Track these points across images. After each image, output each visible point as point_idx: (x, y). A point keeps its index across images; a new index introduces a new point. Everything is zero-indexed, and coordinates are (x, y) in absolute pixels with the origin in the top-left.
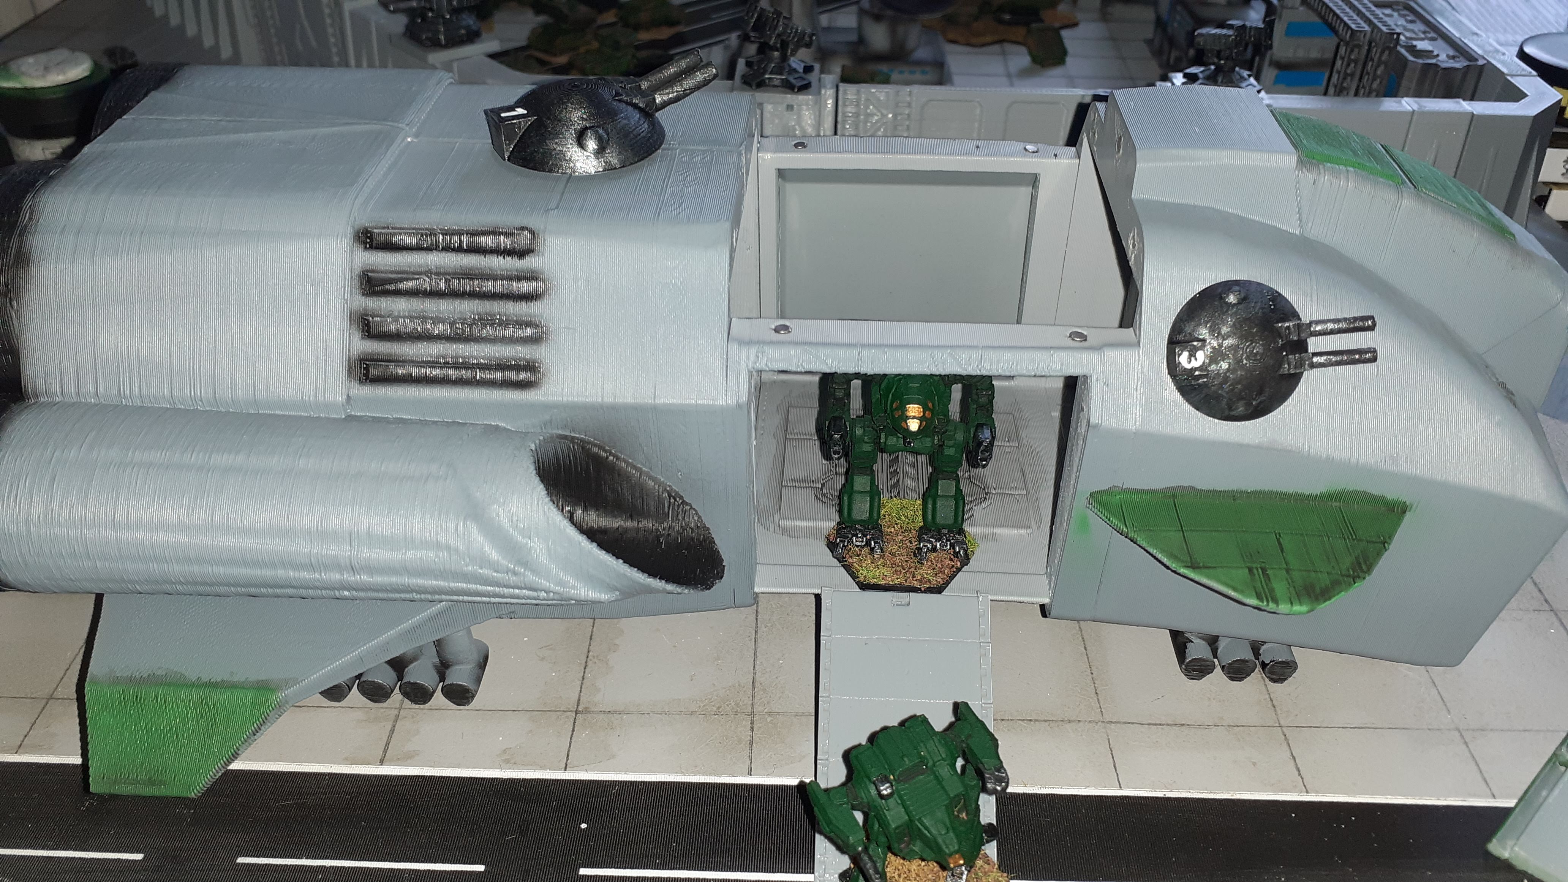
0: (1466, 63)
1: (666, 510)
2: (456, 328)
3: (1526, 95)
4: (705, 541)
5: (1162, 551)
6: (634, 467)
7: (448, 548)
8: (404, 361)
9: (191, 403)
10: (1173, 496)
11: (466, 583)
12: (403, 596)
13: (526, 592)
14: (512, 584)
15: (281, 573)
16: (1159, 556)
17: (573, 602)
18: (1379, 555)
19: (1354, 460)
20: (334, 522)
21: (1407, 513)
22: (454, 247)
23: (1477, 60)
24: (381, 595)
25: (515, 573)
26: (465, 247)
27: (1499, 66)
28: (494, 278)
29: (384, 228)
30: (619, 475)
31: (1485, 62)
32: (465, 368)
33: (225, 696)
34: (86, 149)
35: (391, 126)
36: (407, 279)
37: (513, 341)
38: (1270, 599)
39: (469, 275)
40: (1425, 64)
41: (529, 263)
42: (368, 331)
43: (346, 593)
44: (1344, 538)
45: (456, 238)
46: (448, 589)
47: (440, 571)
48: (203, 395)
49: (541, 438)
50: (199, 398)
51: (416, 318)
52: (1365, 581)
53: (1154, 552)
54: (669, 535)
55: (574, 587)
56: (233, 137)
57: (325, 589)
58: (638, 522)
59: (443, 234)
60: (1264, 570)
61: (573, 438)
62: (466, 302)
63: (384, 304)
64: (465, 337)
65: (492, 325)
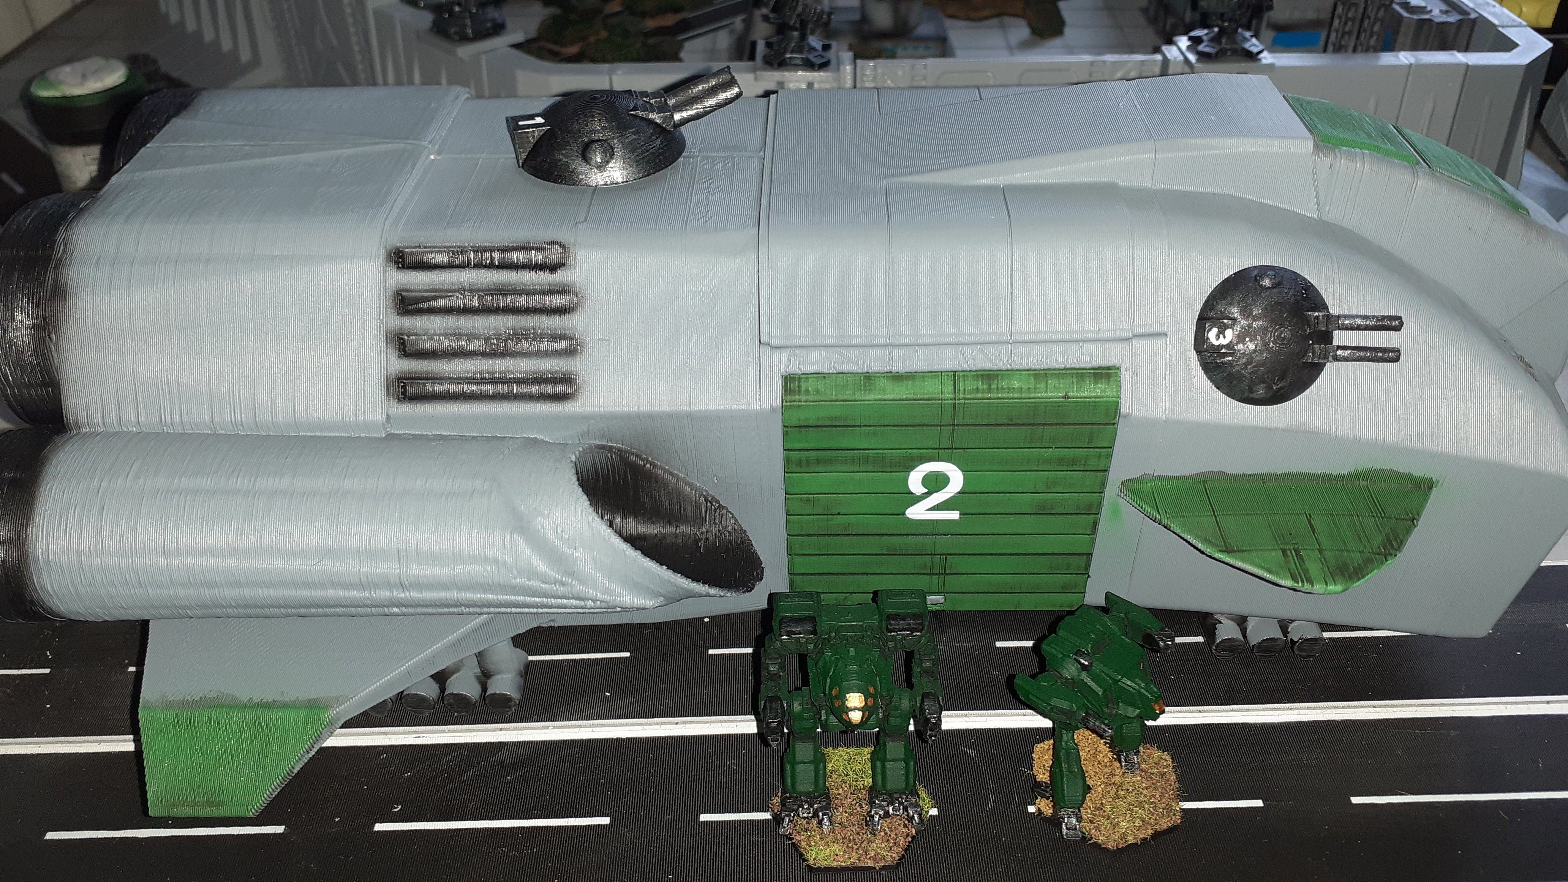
0: (1459, 17)
1: (704, 515)
2: (491, 343)
3: (1516, 45)
4: (743, 543)
5: (1197, 537)
6: (672, 474)
7: (496, 561)
8: (441, 379)
9: (231, 428)
10: (1204, 481)
11: (515, 595)
12: (452, 610)
13: (573, 602)
14: (560, 595)
15: (331, 593)
16: (1194, 542)
17: (619, 609)
18: (1408, 531)
19: (1380, 438)
20: (382, 542)
21: (1434, 489)
22: (486, 263)
23: (1469, 14)
24: (430, 610)
25: (563, 584)
26: (497, 264)
27: (1490, 18)
28: (528, 293)
29: (416, 247)
30: (656, 482)
31: (1477, 15)
32: (501, 383)
33: (275, 715)
34: (114, 179)
35: (413, 144)
36: (441, 297)
37: (547, 354)
38: (1305, 581)
39: (502, 290)
40: (1419, 20)
41: (560, 276)
42: (404, 350)
43: (396, 610)
44: (1374, 516)
45: (488, 255)
46: (496, 601)
47: (488, 585)
48: (243, 419)
49: (581, 449)
50: (240, 423)
51: (451, 335)
52: (1397, 557)
53: (1188, 538)
54: (707, 539)
55: (620, 595)
56: (258, 161)
57: (375, 606)
58: (676, 527)
59: (474, 252)
60: (1297, 551)
61: (611, 447)
62: (500, 317)
63: (419, 323)
64: (501, 353)
65: (527, 339)
